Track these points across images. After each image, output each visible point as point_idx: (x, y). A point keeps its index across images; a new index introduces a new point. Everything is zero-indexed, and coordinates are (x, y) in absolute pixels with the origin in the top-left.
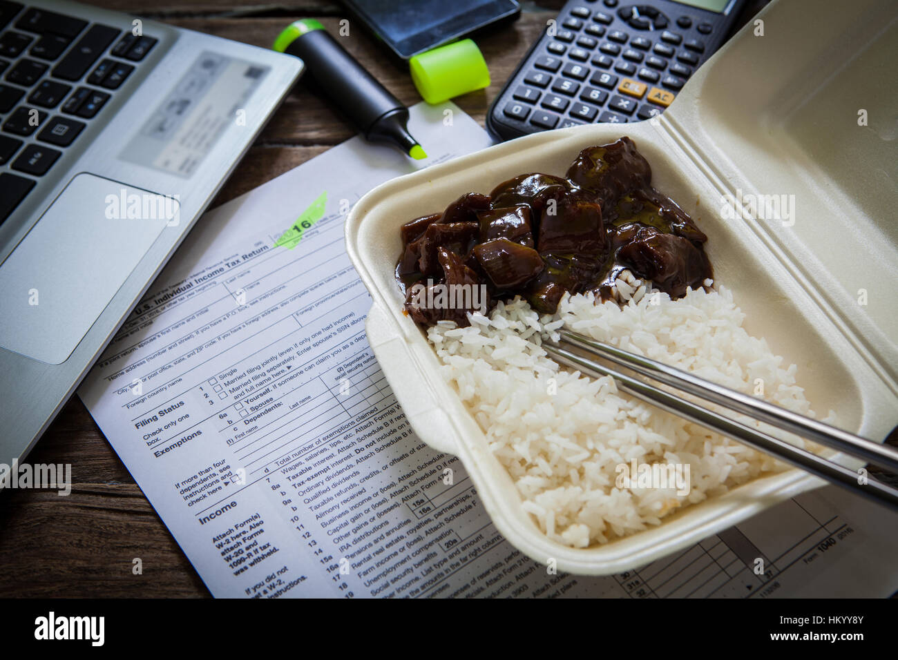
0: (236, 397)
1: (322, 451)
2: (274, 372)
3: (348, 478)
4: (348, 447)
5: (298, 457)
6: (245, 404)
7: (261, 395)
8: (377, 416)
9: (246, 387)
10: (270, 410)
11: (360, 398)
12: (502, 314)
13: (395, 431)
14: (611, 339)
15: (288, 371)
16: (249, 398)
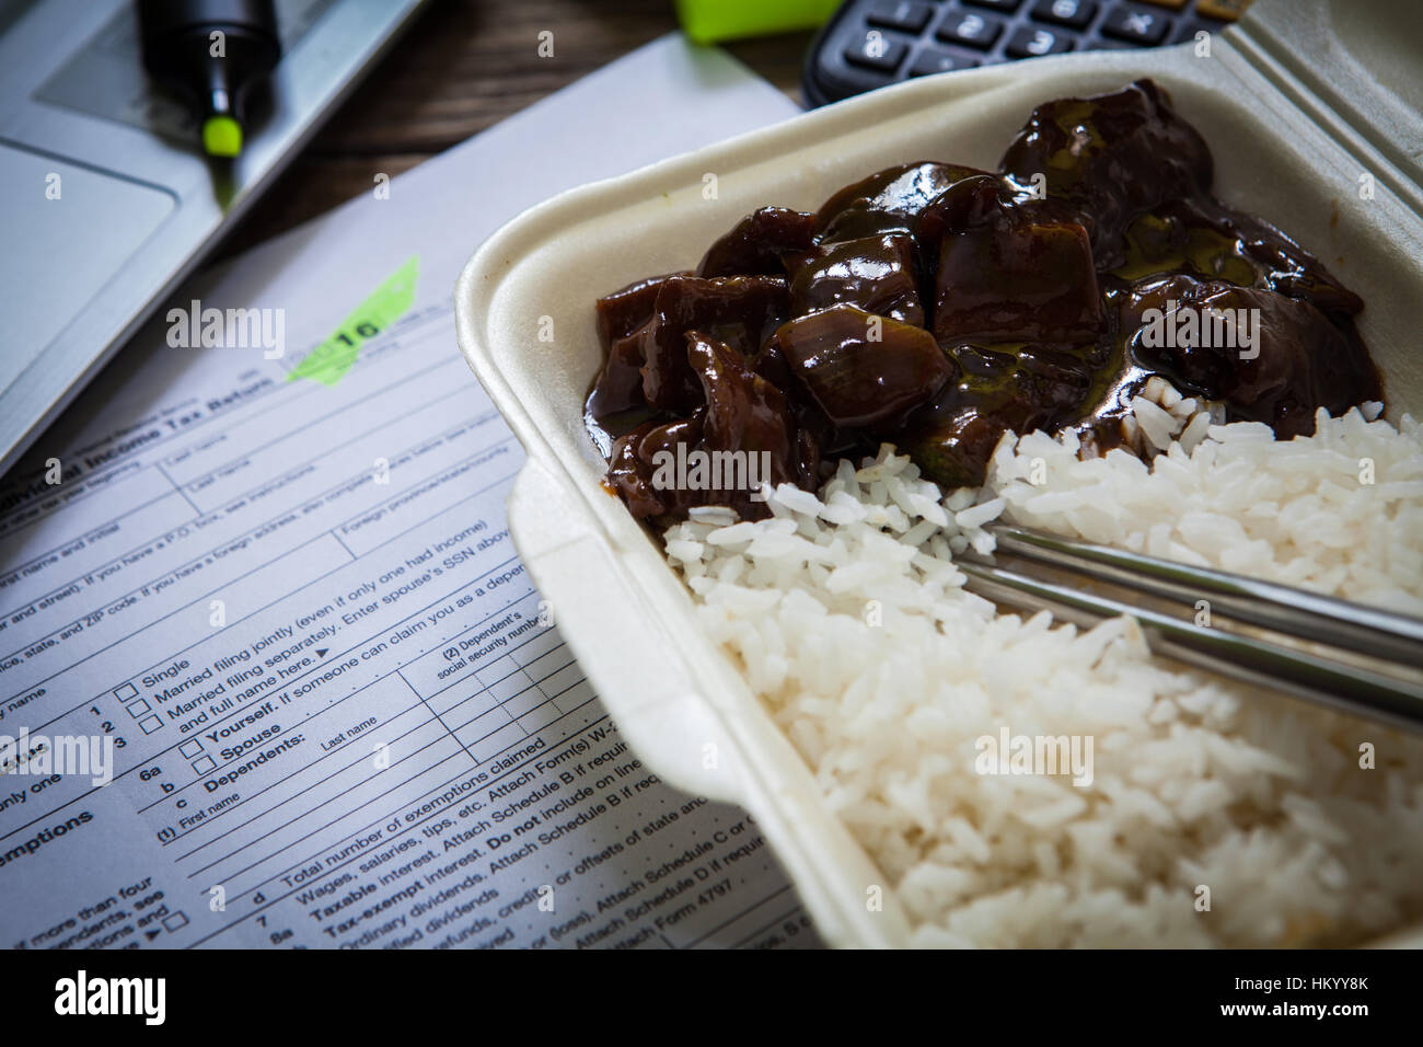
0: (185, 728)
1: (403, 847)
2: (283, 665)
3: (468, 908)
4: (471, 834)
5: (340, 862)
6: (208, 744)
7: (250, 719)
8: (544, 759)
9: (211, 702)
10: (271, 754)
11: (499, 717)
12: (848, 489)
13: (589, 792)
14: (1127, 534)
15: (320, 661)
16: (219, 728)
